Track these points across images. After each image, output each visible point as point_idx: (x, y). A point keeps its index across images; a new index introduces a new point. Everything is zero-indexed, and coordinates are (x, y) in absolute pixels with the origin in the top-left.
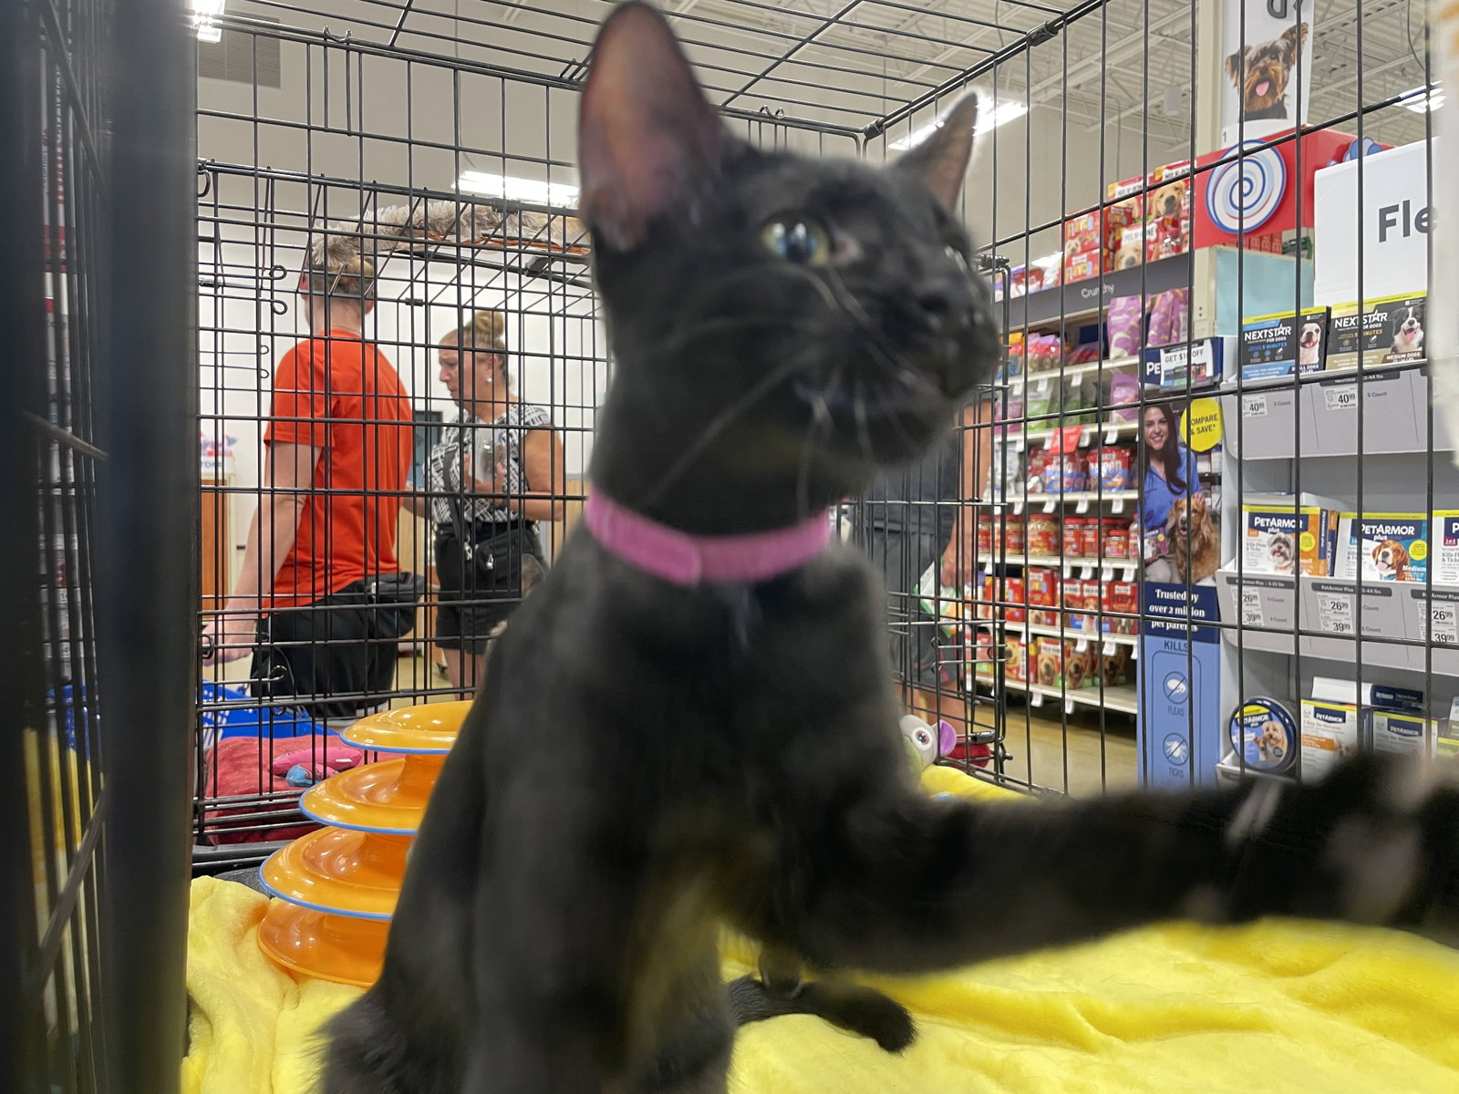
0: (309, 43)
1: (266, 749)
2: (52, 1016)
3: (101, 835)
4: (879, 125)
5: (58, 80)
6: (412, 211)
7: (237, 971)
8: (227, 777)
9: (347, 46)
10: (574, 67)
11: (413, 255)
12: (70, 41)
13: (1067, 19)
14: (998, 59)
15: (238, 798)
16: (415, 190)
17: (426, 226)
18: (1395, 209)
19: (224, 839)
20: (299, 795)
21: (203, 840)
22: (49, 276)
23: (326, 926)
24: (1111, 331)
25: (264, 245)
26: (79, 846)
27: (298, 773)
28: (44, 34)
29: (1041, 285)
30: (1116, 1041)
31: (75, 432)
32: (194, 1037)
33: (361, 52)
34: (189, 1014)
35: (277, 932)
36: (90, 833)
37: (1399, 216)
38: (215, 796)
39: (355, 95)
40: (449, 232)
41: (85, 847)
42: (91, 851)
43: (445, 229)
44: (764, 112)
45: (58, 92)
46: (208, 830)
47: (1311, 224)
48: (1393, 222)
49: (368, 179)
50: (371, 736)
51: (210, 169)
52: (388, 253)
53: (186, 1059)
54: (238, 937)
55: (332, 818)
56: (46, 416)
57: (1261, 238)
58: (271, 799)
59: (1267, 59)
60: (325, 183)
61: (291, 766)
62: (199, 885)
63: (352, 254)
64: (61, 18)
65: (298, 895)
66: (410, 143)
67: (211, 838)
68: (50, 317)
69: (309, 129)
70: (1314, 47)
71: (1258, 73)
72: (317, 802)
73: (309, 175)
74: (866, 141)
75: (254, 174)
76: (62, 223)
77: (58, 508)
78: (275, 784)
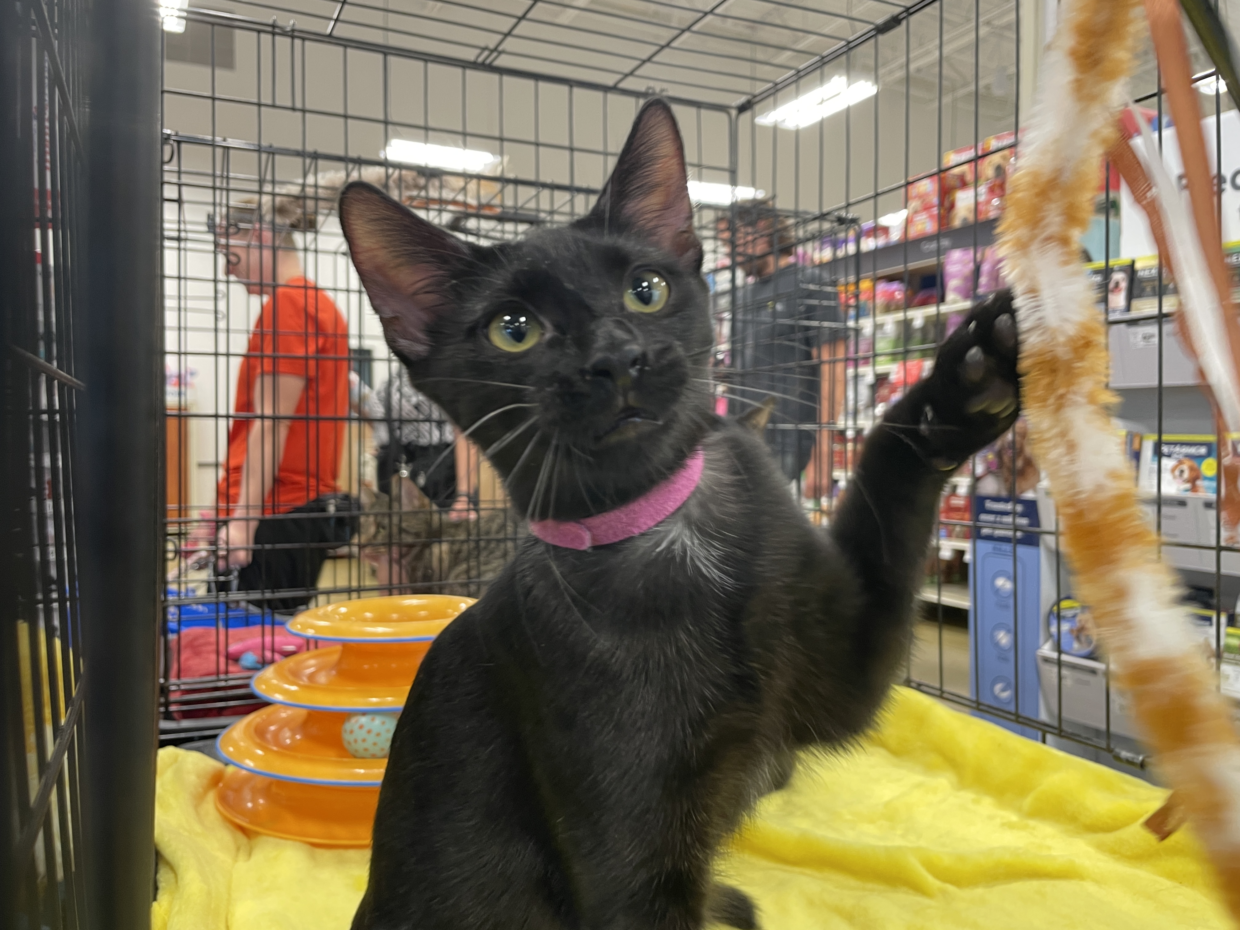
0: (259, 31)
1: (222, 638)
2: (41, 867)
3: (81, 711)
4: (748, 102)
5: (47, 65)
6: (348, 175)
7: (197, 828)
8: (191, 662)
9: (292, 34)
10: (486, 53)
12: (56, 31)
13: (909, 12)
14: (850, 47)
15: (198, 679)
16: (350, 158)
19: (187, 715)
20: (249, 678)
21: (168, 716)
22: (38, 232)
23: (274, 789)
24: (947, 279)
25: (220, 205)
26: (63, 721)
27: (249, 659)
28: (35, 25)
29: (888, 241)
30: (950, 888)
31: (60, 367)
32: (161, 885)
33: (304, 39)
34: (157, 865)
35: (231, 795)
36: (72, 709)
38: (179, 678)
39: (298, 76)
41: (68, 722)
42: (73, 727)
44: (651, 91)
45: (46, 74)
46: (173, 708)
49: (309, 148)
50: (312, 627)
51: (174, 140)
53: (154, 903)
54: (198, 799)
55: (278, 697)
56: (36, 352)
58: (226, 680)
60: (272, 152)
61: (243, 652)
62: (165, 754)
64: (48, 12)
65: (250, 763)
66: (346, 117)
67: (175, 714)
68: (39, 267)
69: (259, 105)
72: (266, 683)
73: (259, 146)
74: (737, 116)
75: (212, 145)
76: (49, 186)
77: (45, 431)
78: (230, 668)
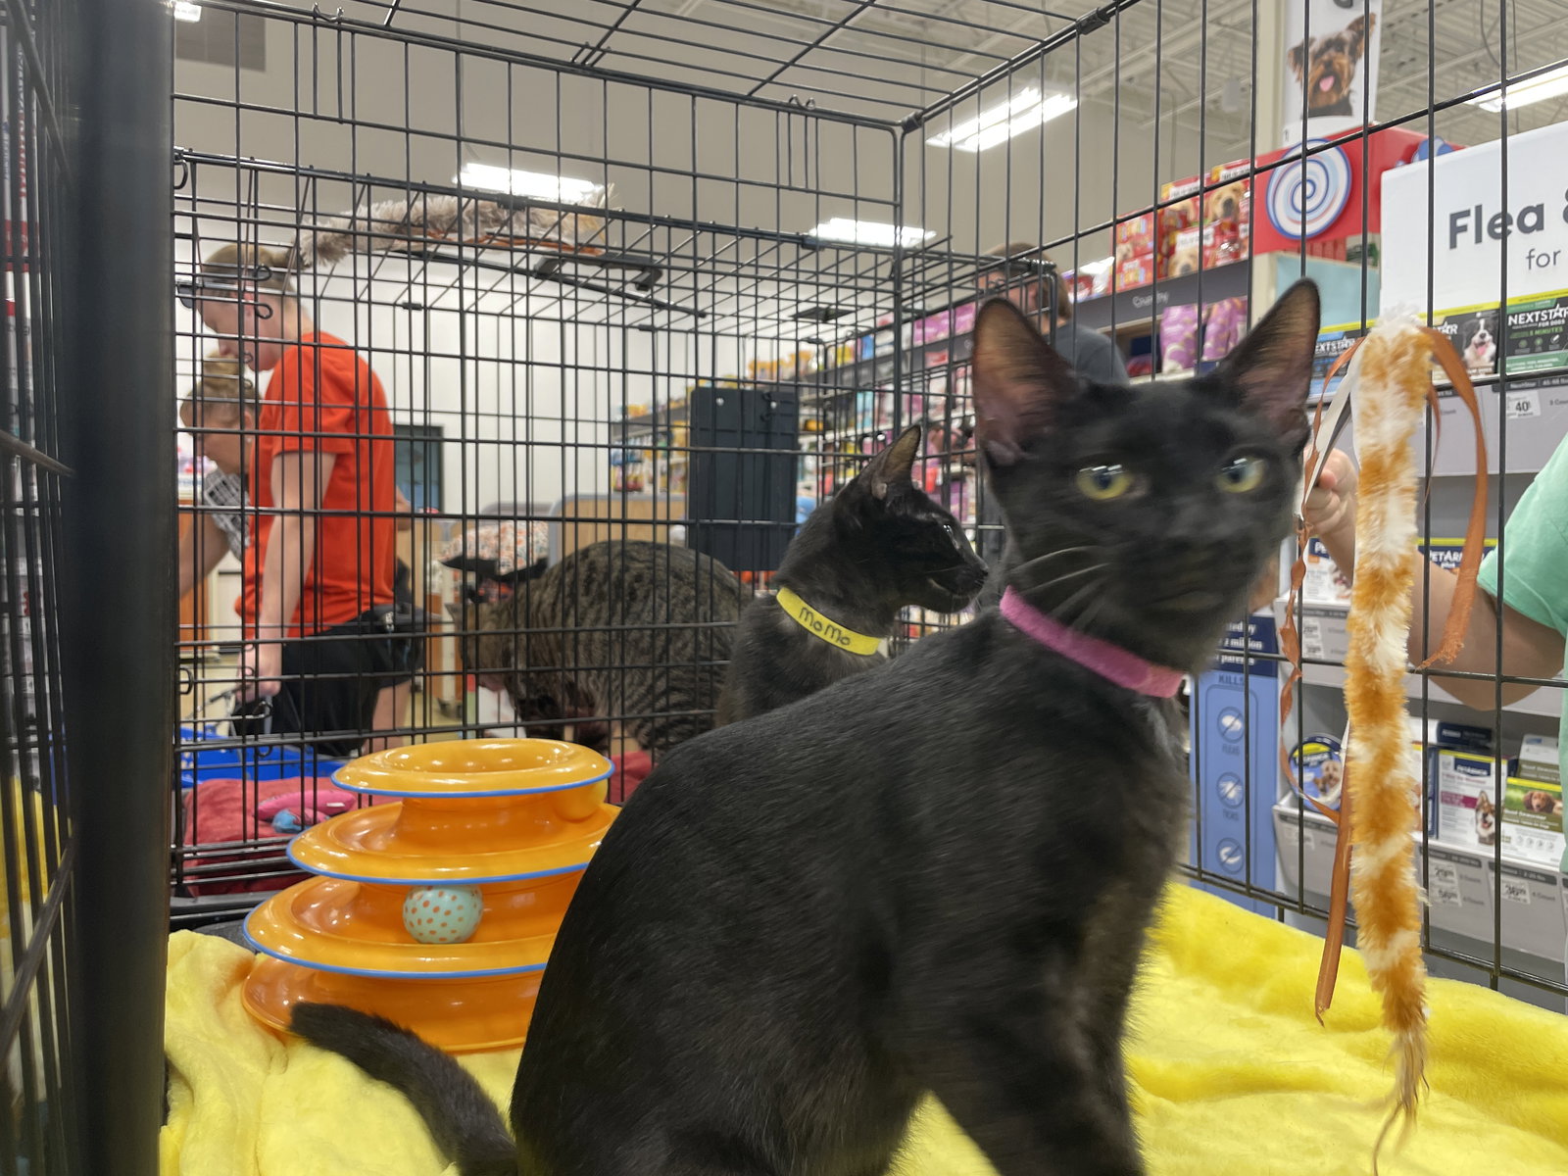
0: (297, 22)
1: (250, 792)
2: (17, 1083)
3: (70, 884)
4: (918, 117)
5: (21, 62)
6: (410, 207)
7: (219, 1032)
8: (209, 823)
9: (339, 25)
10: (587, 52)
11: (410, 255)
12: (33, 18)
13: (1119, 5)
14: (1045, 48)
15: (220, 845)
16: (413, 184)
17: (426, 223)
18: (1466, 214)
19: (205, 890)
20: (286, 842)
21: (182, 891)
22: (10, 276)
23: (316, 983)
24: (1164, 343)
26: (45, 898)
27: (285, 819)
28: (4, 9)
29: (1090, 293)
30: (1166, 1103)
31: (39, 447)
32: (173, 1105)
33: (353, 32)
34: (167, 1079)
35: (262, 991)
36: (57, 883)
37: (1470, 221)
38: (195, 844)
39: (347, 76)
40: (450, 230)
41: (51, 900)
42: (59, 904)
43: (446, 227)
44: (794, 102)
45: (21, 74)
46: (188, 881)
47: (1377, 229)
48: (1464, 228)
49: (361, 171)
50: (366, 778)
51: (187, 159)
52: (383, 253)
53: (164, 1129)
54: (220, 996)
55: (322, 867)
56: (7, 429)
57: (1324, 245)
58: (256, 847)
59: (1332, 52)
60: (314, 175)
61: (277, 810)
62: (178, 940)
63: (344, 254)
65: (285, 950)
66: (408, 132)
67: (190, 889)
68: (12, 321)
69: (297, 115)
70: (1383, 40)
71: (1322, 67)
72: (307, 849)
73: (297, 167)
74: (903, 135)
75: (236, 165)
76: (24, 217)
77: (20, 529)
78: (261, 831)
